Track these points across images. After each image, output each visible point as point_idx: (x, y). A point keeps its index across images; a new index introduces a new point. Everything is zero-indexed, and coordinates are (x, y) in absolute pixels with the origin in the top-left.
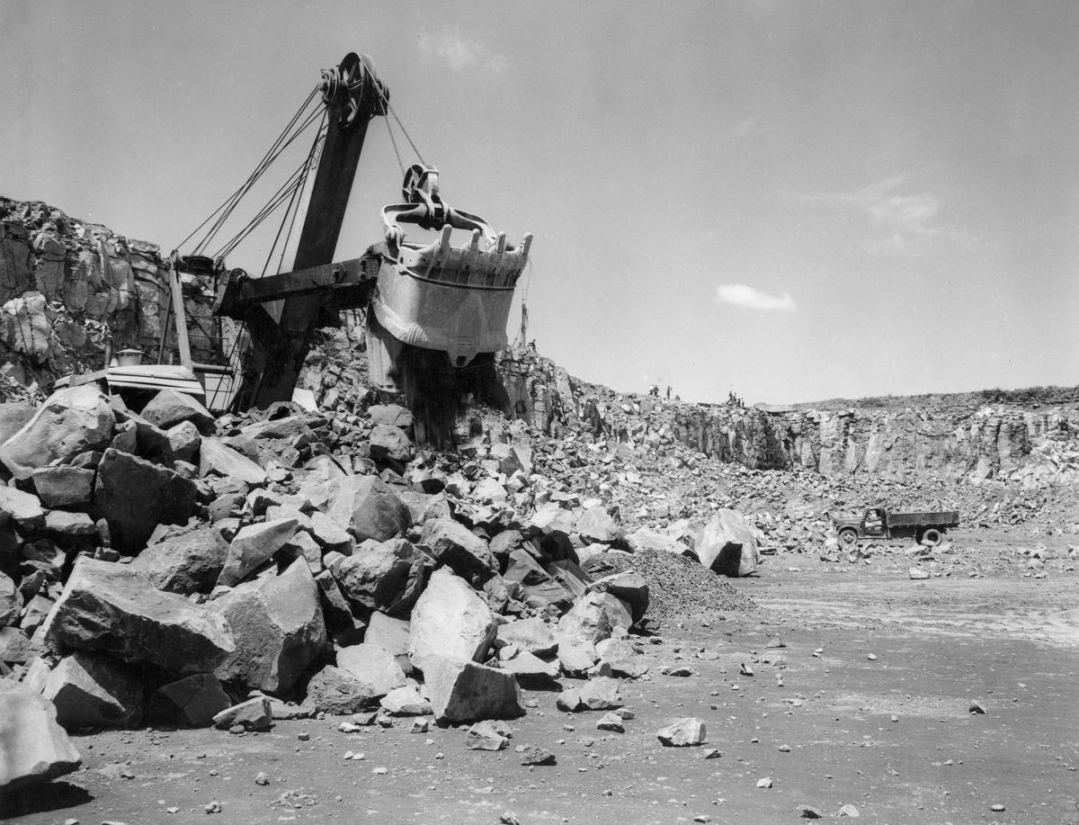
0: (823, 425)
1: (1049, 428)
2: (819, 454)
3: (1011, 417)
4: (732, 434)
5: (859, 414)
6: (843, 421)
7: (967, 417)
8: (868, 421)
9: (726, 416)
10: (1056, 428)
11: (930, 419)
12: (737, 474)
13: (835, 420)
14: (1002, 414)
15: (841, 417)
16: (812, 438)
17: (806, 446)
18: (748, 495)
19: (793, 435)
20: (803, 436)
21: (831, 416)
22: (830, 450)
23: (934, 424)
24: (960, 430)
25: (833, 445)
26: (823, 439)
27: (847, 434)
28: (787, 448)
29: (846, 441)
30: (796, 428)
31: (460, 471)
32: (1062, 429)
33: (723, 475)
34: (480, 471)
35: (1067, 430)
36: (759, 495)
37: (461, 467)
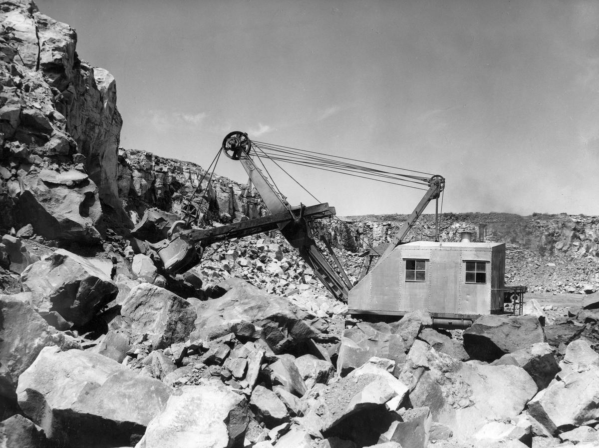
0: (375, 229)
1: (487, 234)
2: (372, 244)
3: (469, 229)
4: (333, 233)
5: (393, 224)
6: (385, 227)
7: (447, 228)
8: (397, 228)
9: (330, 223)
10: (491, 234)
11: (429, 228)
12: (347, 255)
13: (381, 226)
14: (465, 227)
15: (384, 226)
16: (369, 236)
17: (366, 239)
18: (354, 266)
19: (359, 234)
20: (364, 234)
21: (379, 225)
22: (378, 242)
23: (431, 230)
24: (444, 234)
25: (380, 239)
26: (375, 236)
27: (387, 234)
28: (356, 240)
29: (386, 237)
30: (361, 230)
31: (258, 258)
32: (494, 235)
33: (339, 255)
34: (268, 259)
35: (496, 236)
36: (359, 266)
37: (258, 256)
